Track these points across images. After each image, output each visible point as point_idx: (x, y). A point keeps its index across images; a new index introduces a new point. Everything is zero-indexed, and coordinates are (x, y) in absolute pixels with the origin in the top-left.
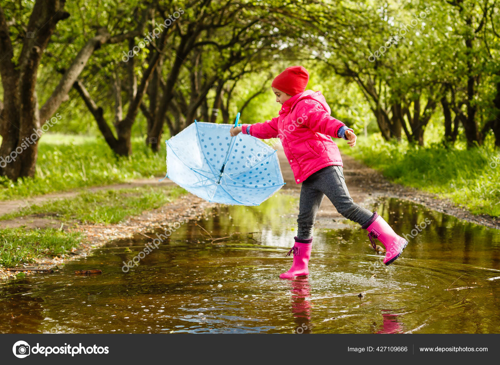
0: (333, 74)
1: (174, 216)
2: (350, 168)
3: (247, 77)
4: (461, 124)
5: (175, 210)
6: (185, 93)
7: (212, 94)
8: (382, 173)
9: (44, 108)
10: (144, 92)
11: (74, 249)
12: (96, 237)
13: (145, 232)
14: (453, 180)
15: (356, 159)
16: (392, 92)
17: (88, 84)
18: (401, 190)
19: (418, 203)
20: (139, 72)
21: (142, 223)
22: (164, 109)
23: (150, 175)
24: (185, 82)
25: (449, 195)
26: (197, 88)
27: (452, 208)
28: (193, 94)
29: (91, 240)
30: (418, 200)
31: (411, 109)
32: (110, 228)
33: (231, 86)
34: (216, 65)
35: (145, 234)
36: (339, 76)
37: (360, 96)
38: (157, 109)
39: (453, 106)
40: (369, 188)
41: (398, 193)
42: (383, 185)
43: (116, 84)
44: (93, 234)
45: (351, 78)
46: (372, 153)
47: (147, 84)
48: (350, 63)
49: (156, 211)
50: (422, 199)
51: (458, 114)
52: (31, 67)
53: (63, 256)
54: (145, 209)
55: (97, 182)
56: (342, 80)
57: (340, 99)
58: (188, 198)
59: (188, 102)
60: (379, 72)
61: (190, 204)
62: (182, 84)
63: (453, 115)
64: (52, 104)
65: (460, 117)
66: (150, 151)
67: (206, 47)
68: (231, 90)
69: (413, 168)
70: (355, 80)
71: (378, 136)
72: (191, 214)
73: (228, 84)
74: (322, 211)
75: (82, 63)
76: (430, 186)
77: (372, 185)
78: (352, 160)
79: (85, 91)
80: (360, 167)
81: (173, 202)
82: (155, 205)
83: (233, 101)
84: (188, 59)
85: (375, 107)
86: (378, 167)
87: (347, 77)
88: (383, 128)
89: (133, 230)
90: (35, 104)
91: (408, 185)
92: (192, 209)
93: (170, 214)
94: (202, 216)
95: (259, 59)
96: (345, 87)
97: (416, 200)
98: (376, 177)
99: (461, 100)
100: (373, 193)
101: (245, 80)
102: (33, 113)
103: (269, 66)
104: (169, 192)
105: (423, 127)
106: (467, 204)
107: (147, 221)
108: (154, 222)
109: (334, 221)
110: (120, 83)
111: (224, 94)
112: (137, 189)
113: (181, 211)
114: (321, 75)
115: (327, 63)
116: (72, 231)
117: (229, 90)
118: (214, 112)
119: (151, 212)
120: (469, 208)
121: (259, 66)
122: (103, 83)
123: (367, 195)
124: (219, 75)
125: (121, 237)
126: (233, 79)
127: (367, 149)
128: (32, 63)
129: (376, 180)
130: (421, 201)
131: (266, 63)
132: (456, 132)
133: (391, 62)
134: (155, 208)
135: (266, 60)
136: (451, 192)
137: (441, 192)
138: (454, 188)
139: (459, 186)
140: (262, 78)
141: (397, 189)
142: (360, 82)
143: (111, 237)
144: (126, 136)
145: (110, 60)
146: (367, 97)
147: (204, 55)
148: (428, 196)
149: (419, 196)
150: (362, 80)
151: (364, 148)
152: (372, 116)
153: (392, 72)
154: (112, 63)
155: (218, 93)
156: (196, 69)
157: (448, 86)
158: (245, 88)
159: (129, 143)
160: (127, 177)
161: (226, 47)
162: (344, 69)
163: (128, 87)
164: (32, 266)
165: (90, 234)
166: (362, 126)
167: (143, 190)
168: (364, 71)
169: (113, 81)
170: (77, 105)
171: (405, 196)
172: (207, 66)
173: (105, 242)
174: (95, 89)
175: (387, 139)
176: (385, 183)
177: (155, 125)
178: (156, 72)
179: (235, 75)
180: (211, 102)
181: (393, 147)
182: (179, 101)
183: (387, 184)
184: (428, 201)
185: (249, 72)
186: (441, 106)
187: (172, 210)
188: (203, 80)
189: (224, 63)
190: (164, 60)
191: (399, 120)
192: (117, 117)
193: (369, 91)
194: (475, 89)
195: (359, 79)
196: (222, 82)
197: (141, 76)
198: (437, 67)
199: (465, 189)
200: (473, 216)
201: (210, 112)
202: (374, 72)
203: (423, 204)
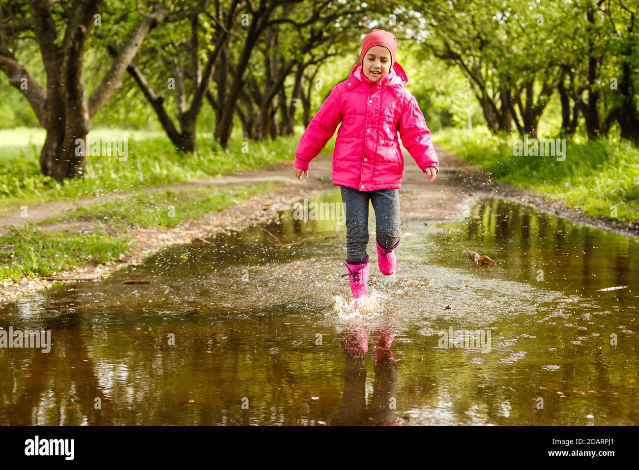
0: (432, 57)
1: (240, 219)
2: (450, 165)
3: (331, 62)
4: (580, 114)
5: (242, 213)
6: (259, 80)
7: (290, 81)
9: (94, 97)
10: (211, 79)
11: (122, 256)
12: (149, 242)
13: (206, 237)
14: (569, 179)
15: (457, 156)
17: (147, 71)
18: (507, 190)
19: (527, 205)
20: (203, 55)
21: (203, 227)
22: (234, 99)
23: (217, 173)
24: (260, 67)
25: (562, 195)
26: (272, 74)
27: (566, 210)
28: (268, 80)
29: (143, 245)
30: (527, 201)
31: (523, 96)
32: (166, 233)
33: (313, 71)
34: (294, 47)
35: (206, 239)
36: (437, 59)
38: (226, 99)
39: (571, 93)
40: (470, 188)
41: (503, 194)
42: (487, 184)
43: (178, 69)
44: (145, 240)
45: (453, 61)
46: (475, 147)
47: (213, 69)
48: (452, 43)
49: (220, 214)
50: (531, 200)
51: (578, 102)
52: (76, 50)
53: (109, 263)
54: (207, 212)
55: (156, 181)
56: (442, 63)
57: (439, 85)
58: (258, 199)
59: (262, 89)
60: (485, 53)
61: (260, 205)
62: (256, 70)
63: (572, 104)
64: (103, 92)
65: (580, 105)
66: (218, 146)
67: (283, 26)
68: (314, 76)
69: (523, 164)
70: (457, 63)
71: (484, 129)
72: (261, 217)
73: (310, 70)
74: (412, 214)
75: (136, 45)
76: (541, 185)
77: (474, 185)
78: (453, 156)
79: (143, 79)
80: (461, 165)
81: (241, 204)
82: (219, 207)
84: (261, 41)
85: (480, 94)
86: (482, 164)
87: (447, 61)
88: (491, 119)
89: (192, 235)
90: (82, 93)
91: (515, 184)
92: (263, 212)
93: (236, 217)
94: (273, 219)
95: (345, 40)
96: (445, 72)
97: (524, 201)
98: (479, 175)
99: (581, 84)
100: (475, 193)
101: (329, 65)
102: (81, 102)
104: (236, 192)
105: (537, 117)
106: (583, 204)
107: (209, 224)
108: (216, 226)
109: (426, 225)
110: (182, 69)
111: (305, 82)
112: (200, 189)
113: (250, 214)
114: (417, 57)
115: (425, 43)
116: (121, 237)
117: (310, 76)
118: (293, 102)
119: (215, 215)
120: (585, 209)
121: (345, 47)
122: (164, 69)
123: (467, 196)
124: (298, 58)
125: (177, 243)
126: (315, 63)
127: (471, 143)
128: (77, 44)
129: (479, 179)
130: (530, 202)
131: (352, 45)
132: (575, 123)
133: (500, 42)
134: (219, 211)
135: (352, 41)
136: (566, 191)
137: (553, 192)
138: (568, 187)
139: (574, 184)
140: (348, 61)
141: (503, 189)
142: (464, 67)
143: (167, 242)
144: (190, 129)
145: (169, 41)
147: (281, 35)
148: (538, 197)
149: (528, 197)
150: (466, 63)
151: (468, 142)
152: (476, 104)
153: (500, 53)
154: (170, 46)
155: (298, 80)
156: (271, 52)
157: (566, 69)
158: (328, 74)
159: (194, 138)
160: (189, 176)
161: (305, 25)
162: (444, 50)
163: (192, 74)
164: (72, 275)
165: (142, 239)
166: (464, 117)
167: (207, 191)
168: (468, 52)
169: (175, 66)
170: (135, 95)
171: (512, 196)
172: (284, 48)
173: (158, 248)
174: (156, 76)
175: (495, 133)
177: (224, 118)
178: (223, 56)
179: (316, 59)
180: (289, 92)
181: (503, 141)
182: (253, 89)
184: (538, 202)
185: (334, 55)
186: (558, 93)
187: (239, 213)
188: (280, 65)
189: (303, 45)
190: (235, 42)
191: (508, 111)
192: (180, 108)
193: (475, 76)
194: (597, 72)
195: (462, 63)
196: (302, 67)
197: (206, 59)
198: (554, 45)
199: (582, 187)
200: (589, 219)
201: (288, 102)
202: (479, 54)
203: (531, 205)
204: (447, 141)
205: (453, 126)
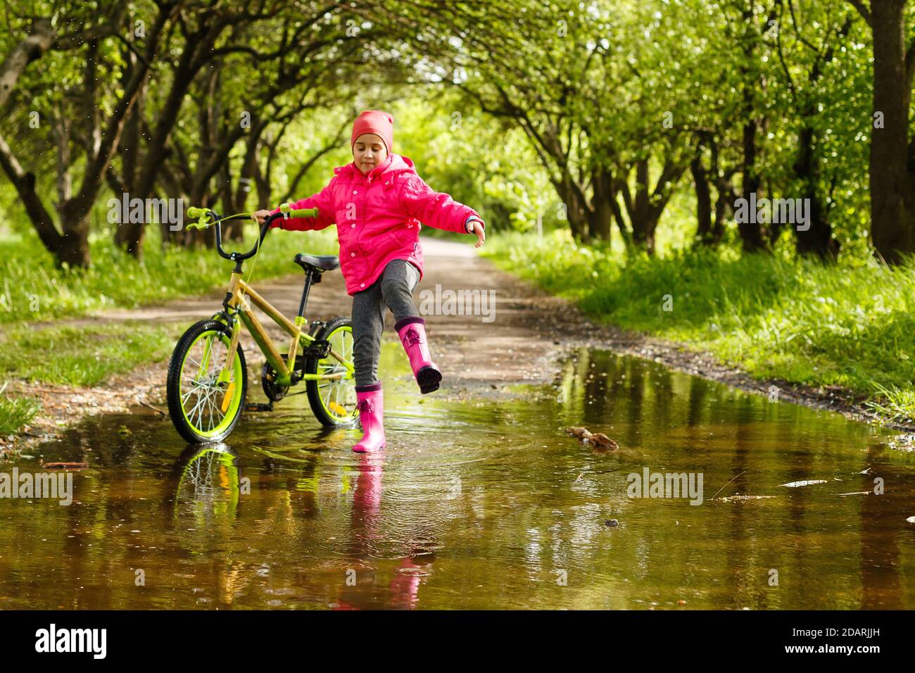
0: (477, 111)
2: (513, 296)
3: (309, 117)
4: (729, 212)
6: (189, 147)
7: (240, 148)
8: (578, 304)
11: (27, 428)
12: (60, 408)
13: (150, 400)
14: (716, 317)
15: (522, 278)
16: (595, 148)
18: (615, 336)
19: (649, 358)
20: (106, 105)
21: (136, 385)
22: (149, 179)
25: (707, 345)
26: (211, 136)
27: (715, 368)
28: (205, 151)
29: (53, 412)
30: (650, 353)
31: (632, 181)
32: (82, 394)
33: (276, 134)
34: (248, 92)
35: (150, 403)
36: (486, 116)
37: (529, 155)
39: (714, 177)
40: (553, 332)
41: (610, 342)
42: (581, 326)
43: (60, 128)
44: (54, 404)
45: (513, 121)
46: (555, 267)
47: (121, 125)
48: (512, 90)
49: (157, 366)
50: (657, 351)
51: (725, 194)
53: (11, 438)
54: (136, 363)
56: (495, 124)
57: (490, 161)
60: (570, 107)
63: (714, 196)
65: (728, 199)
66: (125, 257)
67: (229, 59)
68: (276, 142)
69: (636, 294)
70: (520, 124)
71: (565, 235)
73: (271, 131)
74: (468, 372)
75: (7, 87)
76: (672, 329)
77: (559, 327)
80: (532, 294)
82: (154, 356)
83: (278, 164)
85: (558, 176)
86: (568, 294)
87: (505, 119)
88: (575, 218)
89: (123, 397)
91: (628, 326)
95: (332, 82)
96: (500, 138)
97: (645, 352)
98: (565, 311)
99: (731, 164)
100: (563, 340)
101: (304, 122)
103: (352, 95)
106: (743, 360)
107: (145, 382)
109: (494, 387)
110: (68, 126)
111: (262, 150)
112: (117, 328)
115: (465, 89)
117: (270, 141)
118: (242, 185)
120: (747, 367)
121: (331, 94)
123: (550, 344)
126: (281, 120)
127: (545, 259)
129: (566, 317)
130: (655, 356)
131: (345, 90)
132: (720, 228)
133: (593, 90)
134: (155, 362)
135: (344, 84)
136: (712, 339)
137: (693, 340)
138: (716, 331)
139: (727, 327)
140: (336, 119)
141: (607, 335)
142: (531, 129)
143: (87, 409)
145: (52, 82)
146: (543, 159)
147: (226, 73)
148: (667, 347)
149: (651, 347)
150: (534, 123)
151: (538, 256)
152: (553, 195)
153: (595, 109)
155: (251, 149)
156: (210, 100)
157: (704, 137)
158: (304, 138)
159: (87, 243)
160: (88, 306)
161: (272, 57)
162: (498, 101)
163: (84, 135)
165: (48, 403)
166: (532, 215)
167: (128, 330)
168: (538, 106)
169: (55, 122)
171: (624, 346)
172: (231, 94)
173: (79, 418)
175: (584, 241)
176: (584, 322)
178: (136, 107)
179: (283, 112)
180: (236, 165)
181: (599, 255)
182: (177, 161)
183: (587, 324)
184: (668, 355)
185: (312, 107)
186: (691, 176)
188: (221, 122)
189: (264, 89)
191: (606, 205)
192: (62, 193)
193: (549, 147)
194: (757, 143)
195: (529, 124)
196: (258, 126)
197: (109, 112)
198: (686, 98)
199: (740, 333)
200: (755, 383)
201: (235, 184)
202: (556, 109)
203: (658, 360)
204: (501, 256)
205: (512, 228)
